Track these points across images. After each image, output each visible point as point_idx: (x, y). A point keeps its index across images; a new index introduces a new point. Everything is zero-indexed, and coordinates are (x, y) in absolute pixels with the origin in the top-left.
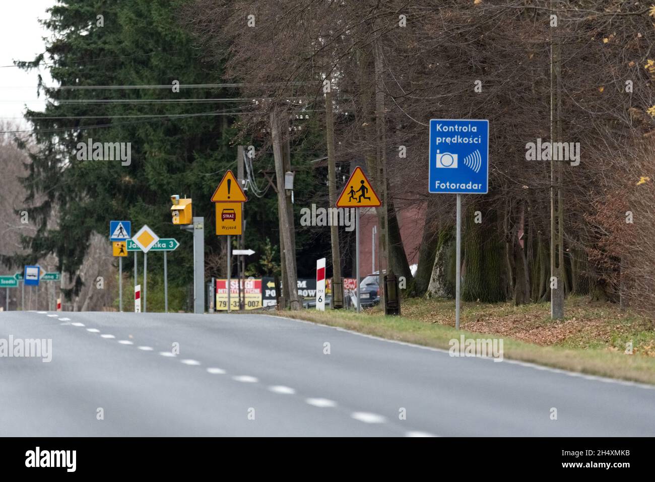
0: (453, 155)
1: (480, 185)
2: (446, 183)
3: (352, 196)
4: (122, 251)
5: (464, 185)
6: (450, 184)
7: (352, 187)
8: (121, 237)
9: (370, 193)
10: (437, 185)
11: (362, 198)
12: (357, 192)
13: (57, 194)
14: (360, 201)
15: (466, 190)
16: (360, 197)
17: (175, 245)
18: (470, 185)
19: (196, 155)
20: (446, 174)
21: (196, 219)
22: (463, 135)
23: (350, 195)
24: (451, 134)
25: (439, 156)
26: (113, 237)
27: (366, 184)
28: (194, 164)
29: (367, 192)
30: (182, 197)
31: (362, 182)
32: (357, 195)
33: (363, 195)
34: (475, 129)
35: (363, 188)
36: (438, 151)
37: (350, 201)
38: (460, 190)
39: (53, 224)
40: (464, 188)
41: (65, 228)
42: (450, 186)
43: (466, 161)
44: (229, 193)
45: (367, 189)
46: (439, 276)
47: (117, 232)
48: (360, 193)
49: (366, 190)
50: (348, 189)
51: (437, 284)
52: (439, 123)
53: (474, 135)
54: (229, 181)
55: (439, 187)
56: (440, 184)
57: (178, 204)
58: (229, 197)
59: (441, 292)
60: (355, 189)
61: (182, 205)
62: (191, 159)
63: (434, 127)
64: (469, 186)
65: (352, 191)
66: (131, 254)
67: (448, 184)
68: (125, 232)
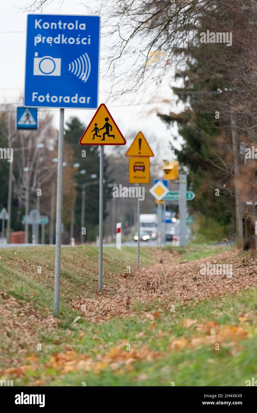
0: (55, 59)
1: (89, 98)
2: (45, 95)
3: (96, 134)
5: (68, 98)
6: (51, 96)
7: (96, 125)
10: (34, 97)
11: (106, 136)
12: (101, 129)
14: (104, 139)
15: (71, 104)
16: (104, 134)
17: (192, 196)
18: (76, 98)
20: (46, 84)
21: (181, 176)
22: (68, 33)
23: (94, 132)
24: (53, 33)
25: (37, 61)
29: (111, 130)
31: (107, 119)
33: (107, 133)
34: (83, 27)
35: (107, 126)
36: (36, 54)
37: (94, 139)
38: (63, 104)
40: (68, 101)
42: (50, 99)
43: (72, 67)
44: (140, 149)
45: (111, 127)
48: (104, 130)
49: (110, 128)
52: (38, 18)
53: (83, 34)
54: (140, 140)
55: (36, 100)
56: (38, 96)
57: (168, 165)
58: (140, 153)
60: (99, 127)
61: (171, 165)
63: (32, 24)
65: (96, 129)
67: (48, 96)
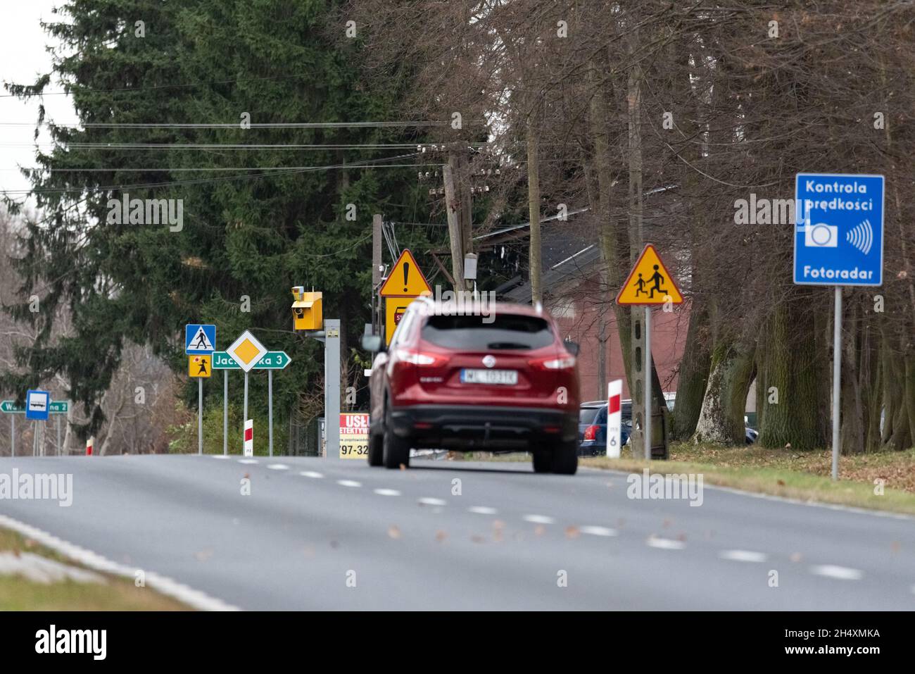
1: (870, 273)
2: (819, 269)
3: (641, 289)
4: (203, 369)
5: (847, 272)
6: (826, 270)
7: (640, 275)
8: (201, 348)
9: (667, 284)
10: (806, 272)
11: (655, 291)
12: (648, 282)
13: (67, 283)
14: (652, 296)
15: (850, 280)
16: (652, 290)
17: (285, 360)
18: (856, 272)
19: (301, 227)
20: (820, 256)
21: (328, 322)
22: (845, 197)
23: (638, 286)
24: (828, 197)
26: (190, 348)
27: (661, 271)
28: (300, 241)
29: (663, 283)
30: (308, 289)
31: (656, 267)
32: (648, 287)
33: (657, 287)
35: (657, 277)
37: (637, 295)
38: (841, 279)
39: (64, 329)
40: (847, 277)
41: (87, 335)
42: (825, 274)
43: (851, 237)
44: (406, 284)
45: (663, 278)
46: (713, 411)
47: (195, 341)
48: (653, 284)
49: (660, 279)
50: (635, 279)
51: (710, 422)
52: (810, 179)
53: (863, 198)
54: (406, 266)
55: (809, 275)
56: (811, 270)
57: (302, 299)
58: (406, 290)
59: (716, 434)
60: (645, 278)
61: (309, 300)
62: (294, 234)
63: (803, 185)
64: (855, 274)
65: (641, 282)
66: (219, 373)
67: (822, 270)
68: (207, 342)
